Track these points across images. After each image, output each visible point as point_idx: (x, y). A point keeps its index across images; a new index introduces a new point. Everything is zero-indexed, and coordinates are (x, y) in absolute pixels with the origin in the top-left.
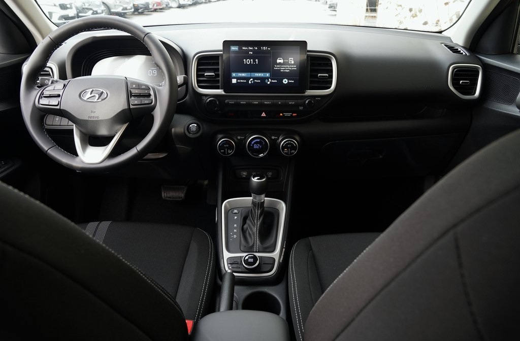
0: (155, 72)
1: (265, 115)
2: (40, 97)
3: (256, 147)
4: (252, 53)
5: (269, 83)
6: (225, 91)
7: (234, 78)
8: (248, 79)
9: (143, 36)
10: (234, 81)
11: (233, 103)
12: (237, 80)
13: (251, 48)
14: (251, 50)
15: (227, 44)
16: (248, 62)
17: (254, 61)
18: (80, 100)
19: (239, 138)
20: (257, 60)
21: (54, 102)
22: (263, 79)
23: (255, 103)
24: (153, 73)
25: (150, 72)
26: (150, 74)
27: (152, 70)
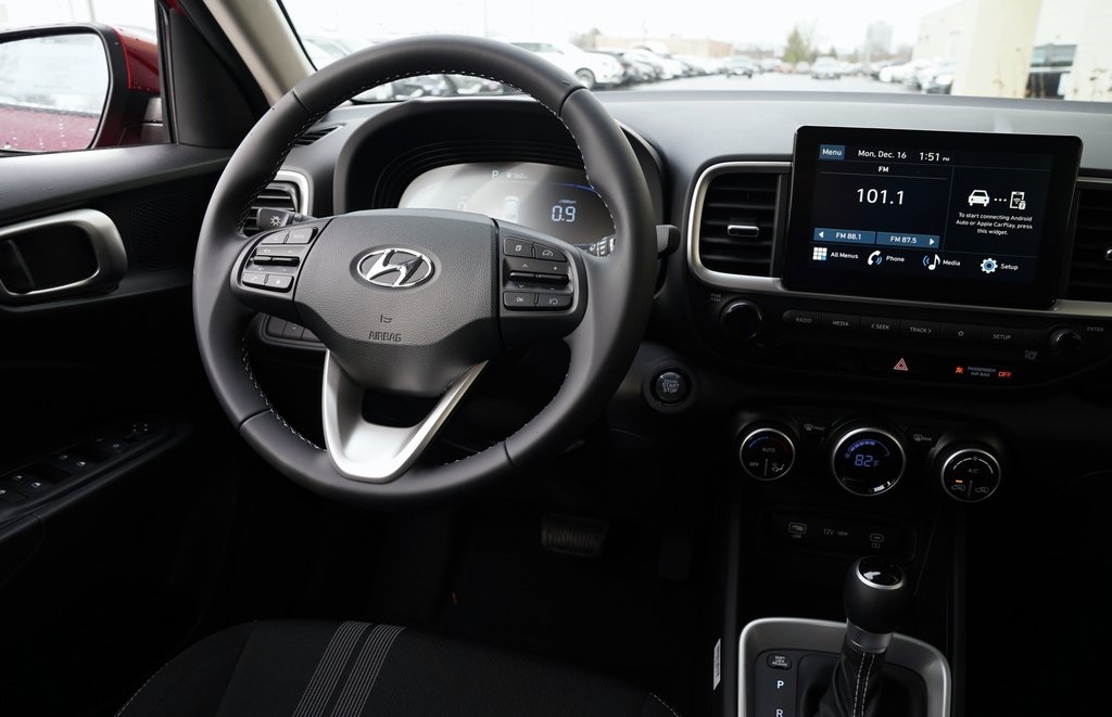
0: (570, 211)
1: (902, 361)
2: (246, 263)
3: (861, 461)
4: (886, 170)
5: (932, 267)
6: (784, 284)
7: (821, 244)
8: (864, 250)
9: (561, 95)
10: (820, 254)
11: (809, 320)
12: (829, 253)
13: (885, 155)
14: (884, 162)
15: (809, 137)
16: (870, 196)
17: (893, 196)
18: (351, 278)
19: (809, 428)
20: (901, 193)
21: (280, 278)
22: (914, 255)
23: (879, 327)
24: (564, 215)
25: (557, 210)
26: (557, 217)
27: (564, 206)
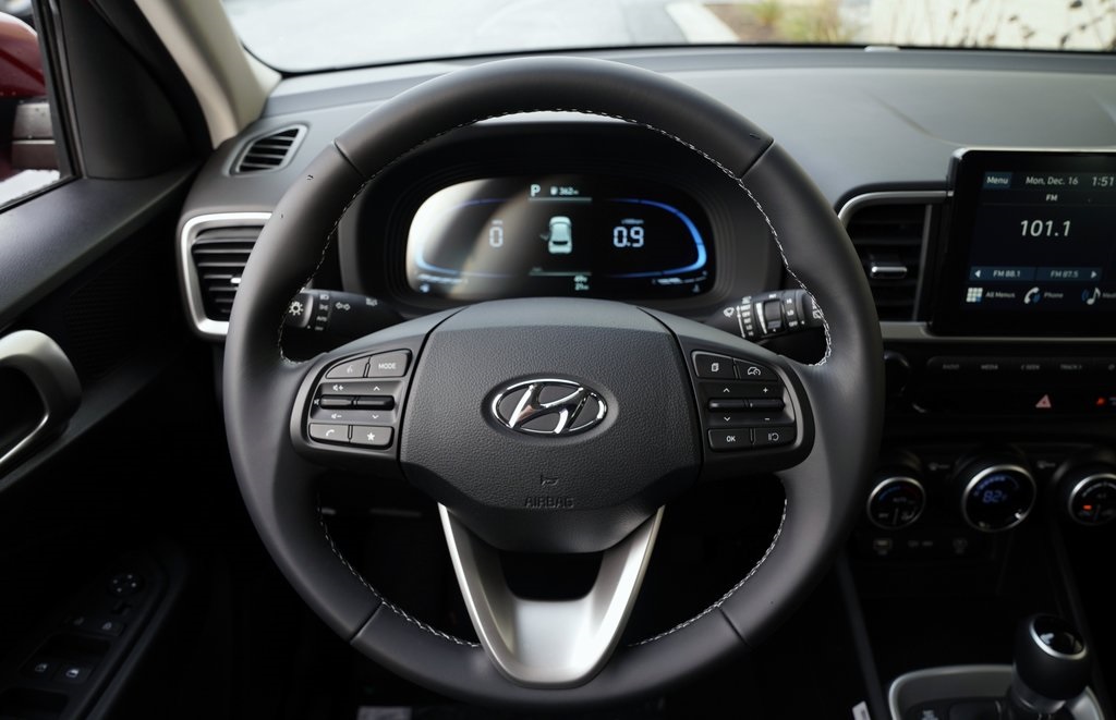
0: (637, 233)
1: (1046, 398)
2: (310, 409)
3: (989, 497)
4: (1054, 198)
5: (1091, 302)
6: (930, 330)
7: (976, 284)
8: (1020, 287)
9: (752, 154)
10: (974, 294)
11: (956, 367)
12: (984, 293)
13: (1055, 181)
14: (1053, 189)
15: (973, 167)
16: (1033, 228)
17: (1058, 227)
19: (933, 467)
20: (1068, 223)
21: (371, 432)
22: (1075, 289)
23: (1029, 367)
24: (630, 239)
25: (620, 233)
26: (620, 241)
27: (629, 227)
